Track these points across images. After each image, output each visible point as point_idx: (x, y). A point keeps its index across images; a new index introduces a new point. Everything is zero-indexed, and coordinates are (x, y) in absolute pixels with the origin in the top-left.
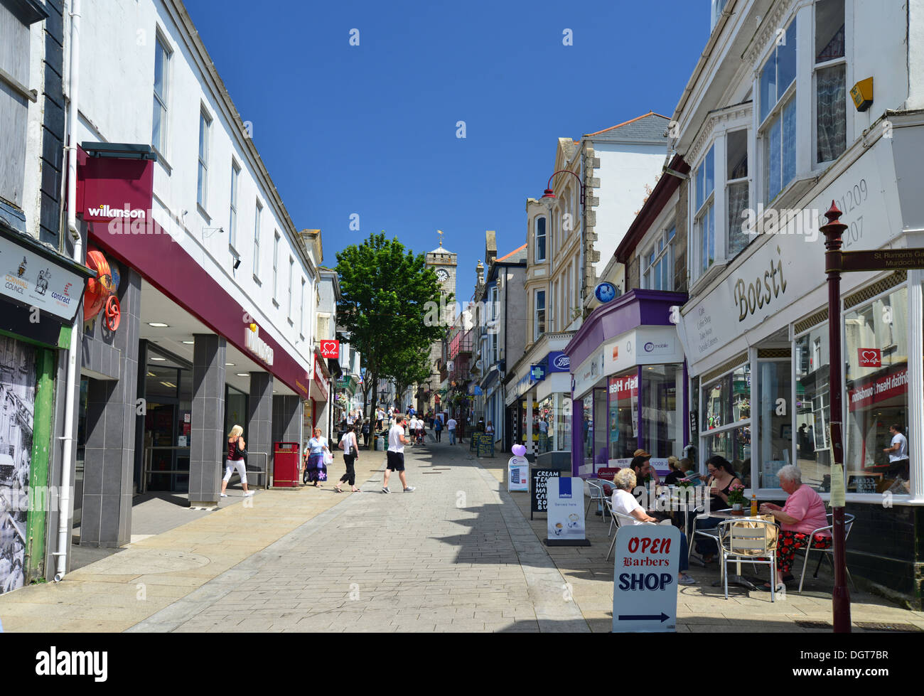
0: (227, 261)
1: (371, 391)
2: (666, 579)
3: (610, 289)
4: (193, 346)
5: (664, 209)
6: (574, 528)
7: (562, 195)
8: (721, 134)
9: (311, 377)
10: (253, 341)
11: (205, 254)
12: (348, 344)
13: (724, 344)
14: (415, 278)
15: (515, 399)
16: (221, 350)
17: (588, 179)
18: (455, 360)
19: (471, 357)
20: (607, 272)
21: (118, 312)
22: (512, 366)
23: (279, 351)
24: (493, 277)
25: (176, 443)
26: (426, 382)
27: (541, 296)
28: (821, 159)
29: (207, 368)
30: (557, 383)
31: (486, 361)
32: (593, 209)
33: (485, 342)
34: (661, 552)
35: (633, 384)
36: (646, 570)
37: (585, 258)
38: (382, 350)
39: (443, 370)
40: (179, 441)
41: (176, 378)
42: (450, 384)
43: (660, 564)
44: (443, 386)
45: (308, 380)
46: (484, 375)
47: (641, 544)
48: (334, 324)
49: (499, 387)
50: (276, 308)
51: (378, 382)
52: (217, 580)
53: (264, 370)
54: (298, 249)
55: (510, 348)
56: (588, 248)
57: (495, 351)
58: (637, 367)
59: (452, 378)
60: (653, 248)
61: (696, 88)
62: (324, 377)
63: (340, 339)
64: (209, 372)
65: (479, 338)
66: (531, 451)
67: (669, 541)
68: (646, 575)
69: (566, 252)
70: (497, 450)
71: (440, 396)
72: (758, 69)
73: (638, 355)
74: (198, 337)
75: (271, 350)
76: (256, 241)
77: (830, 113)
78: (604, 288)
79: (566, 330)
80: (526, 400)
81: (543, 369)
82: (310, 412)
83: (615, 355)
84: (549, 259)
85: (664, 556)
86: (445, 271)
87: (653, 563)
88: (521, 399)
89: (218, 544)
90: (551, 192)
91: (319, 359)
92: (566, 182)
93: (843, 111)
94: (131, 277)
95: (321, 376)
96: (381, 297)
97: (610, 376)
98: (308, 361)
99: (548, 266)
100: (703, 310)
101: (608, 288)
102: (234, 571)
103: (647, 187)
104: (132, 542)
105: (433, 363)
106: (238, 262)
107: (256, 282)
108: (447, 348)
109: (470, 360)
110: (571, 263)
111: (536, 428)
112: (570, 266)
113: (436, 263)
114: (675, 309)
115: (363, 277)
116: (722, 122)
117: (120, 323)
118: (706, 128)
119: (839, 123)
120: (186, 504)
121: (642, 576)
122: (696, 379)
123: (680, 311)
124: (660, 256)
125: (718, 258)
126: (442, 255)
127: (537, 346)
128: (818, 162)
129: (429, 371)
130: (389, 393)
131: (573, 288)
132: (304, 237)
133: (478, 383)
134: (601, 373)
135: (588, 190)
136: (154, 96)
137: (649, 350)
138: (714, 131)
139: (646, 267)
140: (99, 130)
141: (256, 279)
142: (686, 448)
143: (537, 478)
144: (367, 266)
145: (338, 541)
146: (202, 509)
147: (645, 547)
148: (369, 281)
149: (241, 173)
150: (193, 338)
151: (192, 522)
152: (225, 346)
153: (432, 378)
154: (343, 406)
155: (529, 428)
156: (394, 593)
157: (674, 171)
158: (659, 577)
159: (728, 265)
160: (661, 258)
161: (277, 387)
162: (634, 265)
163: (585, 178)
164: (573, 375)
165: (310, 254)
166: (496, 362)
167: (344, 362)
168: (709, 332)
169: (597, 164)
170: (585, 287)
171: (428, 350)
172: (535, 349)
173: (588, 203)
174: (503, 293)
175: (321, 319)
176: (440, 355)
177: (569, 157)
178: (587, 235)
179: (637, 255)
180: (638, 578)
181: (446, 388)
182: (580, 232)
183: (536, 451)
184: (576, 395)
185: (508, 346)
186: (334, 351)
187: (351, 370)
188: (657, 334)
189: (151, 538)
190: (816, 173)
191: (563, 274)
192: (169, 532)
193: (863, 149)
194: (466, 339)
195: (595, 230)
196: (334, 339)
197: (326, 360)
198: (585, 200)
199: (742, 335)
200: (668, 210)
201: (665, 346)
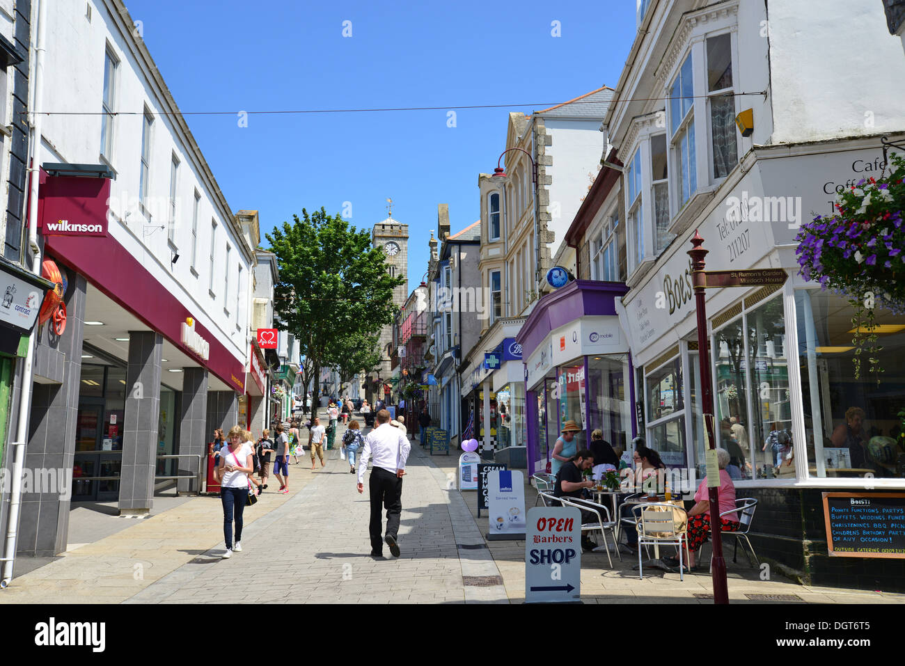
0: (165, 255)
1: (312, 382)
2: (570, 553)
3: (563, 273)
4: (128, 343)
5: (608, 197)
6: (515, 522)
7: (515, 170)
8: (645, 137)
9: (247, 370)
10: (190, 337)
11: (145, 252)
12: (286, 332)
13: (659, 336)
14: (361, 259)
15: (471, 389)
16: (157, 347)
17: (540, 158)
18: (407, 345)
19: (425, 341)
20: (560, 255)
21: (64, 317)
22: (466, 354)
23: (215, 346)
24: (446, 255)
25: (100, 447)
26: (375, 370)
27: (496, 277)
28: (717, 175)
29: (143, 366)
30: (511, 372)
31: (440, 347)
32: (546, 187)
33: (438, 326)
34: (565, 530)
35: (581, 375)
36: (553, 546)
37: (539, 238)
38: (325, 337)
39: (394, 356)
40: (104, 445)
41: (103, 376)
42: (401, 372)
43: (565, 541)
44: (394, 374)
45: (245, 373)
46: (438, 362)
47: (548, 523)
48: (271, 310)
49: (454, 376)
50: (212, 299)
51: (320, 370)
52: (161, 581)
53: (199, 366)
54: (235, 235)
55: (465, 332)
56: (542, 228)
57: (449, 336)
58: (583, 358)
59: (406, 365)
60: (600, 234)
61: (624, 90)
62: (261, 369)
63: (278, 327)
64: (144, 371)
65: (433, 321)
66: (488, 447)
67: (572, 520)
68: (553, 551)
69: (520, 231)
70: (452, 446)
71: (390, 386)
72: (668, 87)
73: (584, 345)
74: (133, 334)
75: (207, 344)
76: (194, 233)
77: (724, 135)
78: (556, 273)
79: (521, 315)
80: (482, 390)
81: (498, 356)
82: (244, 408)
83: (563, 345)
84: (504, 238)
85: (567, 533)
86: (395, 244)
87: (558, 540)
88: (477, 389)
89: (157, 549)
90: (502, 171)
91: (256, 349)
92: (518, 159)
93: (734, 134)
94: (77, 282)
95: (257, 368)
96: (323, 280)
97: (559, 366)
98: (245, 354)
99: (502, 244)
100: (641, 301)
101: (560, 272)
102: (177, 573)
103: (590, 175)
104: (67, 550)
105: (383, 348)
106: (177, 257)
107: (193, 274)
108: (399, 331)
109: (424, 344)
110: (526, 243)
111: (495, 422)
112: (524, 246)
113: (385, 235)
114: (617, 299)
115: (305, 259)
116: (646, 127)
117: (66, 327)
118: (632, 131)
119: (731, 144)
120: (116, 512)
121: (549, 551)
122: (640, 369)
123: (622, 302)
124: (608, 242)
125: (647, 254)
126: (392, 226)
127: (492, 332)
128: (715, 178)
129: (379, 357)
130: (332, 383)
131: (528, 269)
132: (241, 219)
133: (432, 372)
134: (550, 364)
135: (540, 168)
136: (103, 107)
137: (595, 339)
138: (639, 134)
139: (596, 252)
140: (56, 149)
141: (193, 272)
142: (634, 439)
143: (484, 474)
144: (309, 246)
145: (280, 542)
146: (133, 517)
147: (551, 526)
148: (310, 264)
149: (181, 165)
150: (128, 335)
151: (126, 530)
152: (161, 343)
153: (382, 364)
154: (280, 400)
155: (487, 422)
156: (336, 584)
157: (611, 164)
158: (564, 552)
159: (656, 261)
160: (608, 244)
161: (212, 383)
162: (584, 250)
163: (537, 156)
164: (526, 364)
165: (247, 237)
166: (450, 349)
167: (282, 351)
168: (647, 324)
169: (548, 141)
170: (540, 269)
171: (377, 333)
172: (490, 335)
173: (540, 182)
174: (456, 273)
175: (257, 305)
176: (390, 339)
177: (520, 133)
178: (541, 215)
179: (586, 240)
180: (546, 554)
181: (398, 376)
182: (533, 211)
183: (495, 447)
184: (530, 385)
185: (462, 330)
186: (272, 340)
187: (289, 359)
188: (600, 324)
189: (86, 546)
190: (713, 188)
191: (519, 253)
192: (103, 540)
193: (741, 175)
194: (419, 321)
195: (548, 209)
196: (271, 327)
197: (263, 351)
198: (537, 178)
199: (673, 328)
200: (611, 199)
201: (610, 336)
